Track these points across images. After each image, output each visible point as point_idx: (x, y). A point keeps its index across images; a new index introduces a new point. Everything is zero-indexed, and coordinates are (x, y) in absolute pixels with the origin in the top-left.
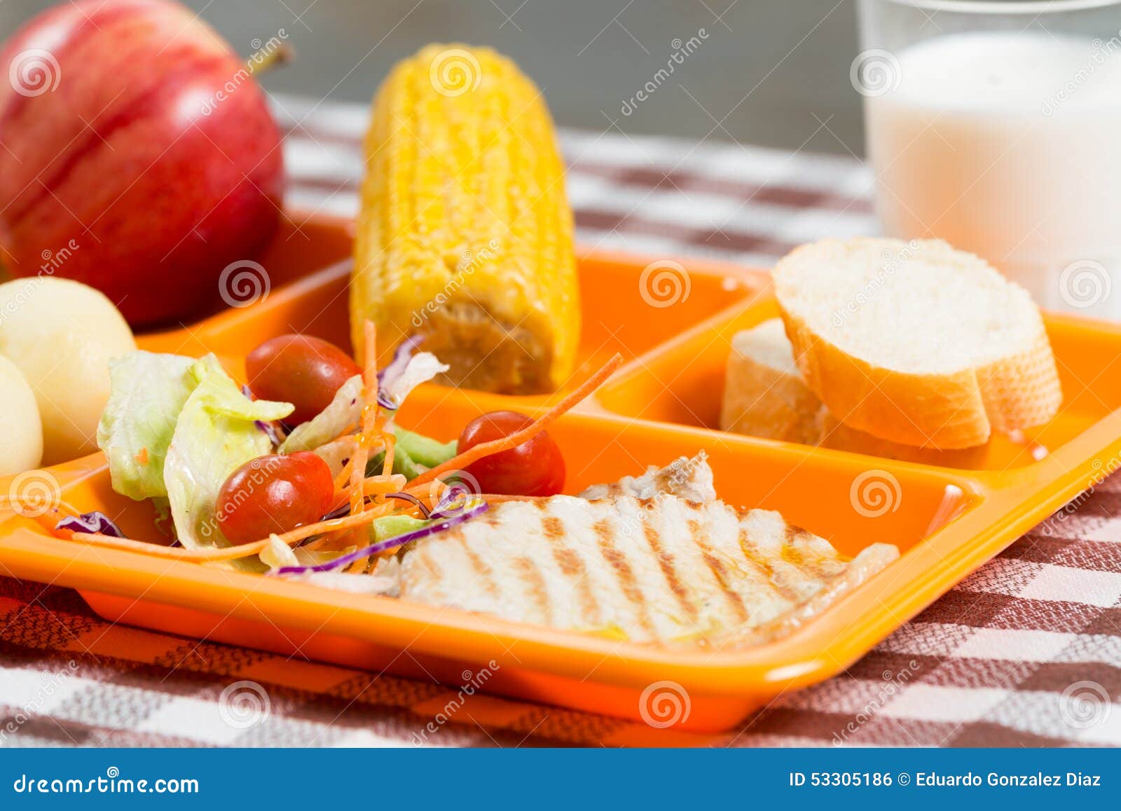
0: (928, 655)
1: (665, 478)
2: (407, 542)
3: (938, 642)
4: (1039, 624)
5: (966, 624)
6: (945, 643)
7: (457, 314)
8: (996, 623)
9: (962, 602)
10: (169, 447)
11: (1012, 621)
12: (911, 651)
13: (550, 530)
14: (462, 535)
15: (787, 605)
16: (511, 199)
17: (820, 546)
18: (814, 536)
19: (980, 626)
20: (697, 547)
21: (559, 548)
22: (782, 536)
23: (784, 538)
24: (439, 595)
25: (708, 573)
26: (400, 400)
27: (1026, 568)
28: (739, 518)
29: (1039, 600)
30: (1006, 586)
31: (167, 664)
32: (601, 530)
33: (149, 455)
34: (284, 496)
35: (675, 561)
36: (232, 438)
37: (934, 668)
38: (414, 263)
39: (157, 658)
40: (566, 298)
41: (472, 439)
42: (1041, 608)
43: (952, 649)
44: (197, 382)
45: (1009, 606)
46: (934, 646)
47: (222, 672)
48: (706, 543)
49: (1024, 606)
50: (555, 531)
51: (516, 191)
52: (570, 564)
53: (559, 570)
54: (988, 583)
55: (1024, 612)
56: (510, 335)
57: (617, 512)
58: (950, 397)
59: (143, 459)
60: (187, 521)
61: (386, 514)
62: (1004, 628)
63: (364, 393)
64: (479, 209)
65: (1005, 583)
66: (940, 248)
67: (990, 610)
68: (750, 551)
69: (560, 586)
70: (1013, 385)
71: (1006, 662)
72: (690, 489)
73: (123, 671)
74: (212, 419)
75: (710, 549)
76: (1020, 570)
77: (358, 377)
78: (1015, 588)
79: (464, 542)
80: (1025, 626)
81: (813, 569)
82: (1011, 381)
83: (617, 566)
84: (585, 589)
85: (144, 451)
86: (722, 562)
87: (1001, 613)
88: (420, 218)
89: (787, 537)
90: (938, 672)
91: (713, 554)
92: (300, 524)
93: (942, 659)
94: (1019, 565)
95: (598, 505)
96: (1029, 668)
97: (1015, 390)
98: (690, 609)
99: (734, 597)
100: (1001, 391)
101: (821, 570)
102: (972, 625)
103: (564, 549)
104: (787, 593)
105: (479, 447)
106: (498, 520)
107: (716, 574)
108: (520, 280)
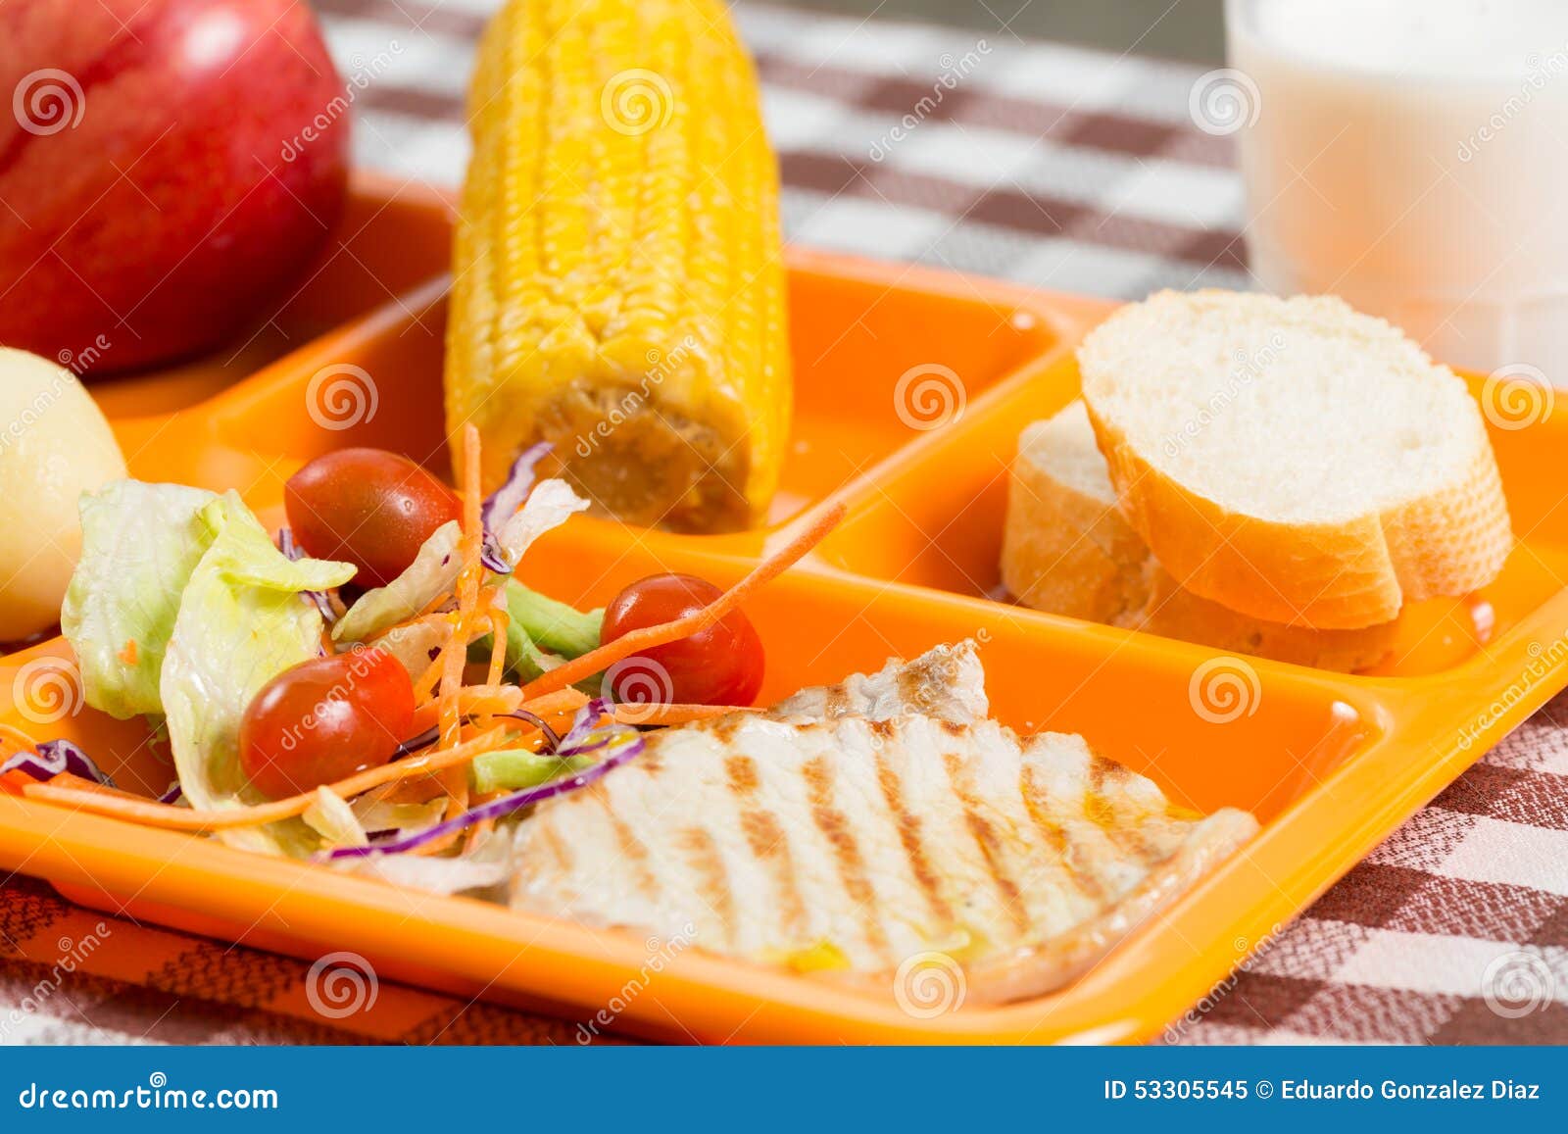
0: (1298, 977)
1: (913, 677)
2: (521, 808)
3: (1314, 954)
4: (1465, 925)
5: (1357, 922)
6: (1323, 955)
7: (604, 405)
8: (1401, 920)
9: (1353, 882)
10: (169, 644)
11: (1424, 917)
12: (1273, 969)
13: (737, 777)
14: (604, 791)
15: (1087, 907)
16: (689, 214)
17: (1140, 791)
18: (1133, 774)
19: (1377, 925)
20: (957, 800)
21: (750, 810)
22: (1085, 777)
23: (1087, 779)
24: (569, 895)
25: (970, 845)
26: (516, 556)
27: (1450, 823)
28: (1022, 747)
29: (1468, 879)
30: (1419, 854)
31: (165, 985)
32: (814, 775)
33: (139, 651)
34: (340, 726)
35: (922, 828)
36: (265, 618)
37: (1305, 1001)
38: (539, 324)
39: (150, 974)
40: (769, 371)
41: (622, 620)
42: (1470, 895)
43: (1334, 968)
44: (214, 535)
45: (1423, 890)
46: (1307, 961)
47: (247, 1001)
48: (972, 793)
49: (1445, 891)
50: (744, 780)
51: (696, 203)
52: (765, 837)
53: (748, 849)
54: (1392, 849)
55: (1443, 902)
56: (685, 435)
57: (838, 744)
58: (1339, 556)
59: (129, 656)
60: (196, 760)
61: (493, 748)
62: (1413, 929)
63: (462, 545)
64: (638, 235)
65: (1417, 850)
66: (1332, 309)
67: (1393, 896)
68: (1035, 804)
69: (748, 875)
70: (1438, 534)
71: (1413, 994)
72: (950, 696)
73: (99, 999)
74: (233, 591)
75: (975, 803)
76: (1442, 826)
77: (454, 523)
78: (1432, 858)
79: (607, 805)
80: (1444, 927)
81: (1128, 836)
82: (1434, 527)
83: (835, 839)
84: (787, 881)
85: (131, 646)
86: (994, 827)
87: (1410, 903)
88: (550, 248)
89: (1093, 776)
90: (1310, 1009)
91: (981, 812)
92: (363, 767)
93: (1317, 985)
94: (1441, 818)
95: (812, 734)
96: (1446, 1007)
97: (1439, 541)
98: (941, 910)
99: (1009, 888)
100: (1419, 543)
101: (1141, 840)
102: (1366, 923)
103: (756, 811)
104: (1087, 882)
105: (632, 636)
106: (661, 763)
107: (984, 849)
108: (700, 352)
